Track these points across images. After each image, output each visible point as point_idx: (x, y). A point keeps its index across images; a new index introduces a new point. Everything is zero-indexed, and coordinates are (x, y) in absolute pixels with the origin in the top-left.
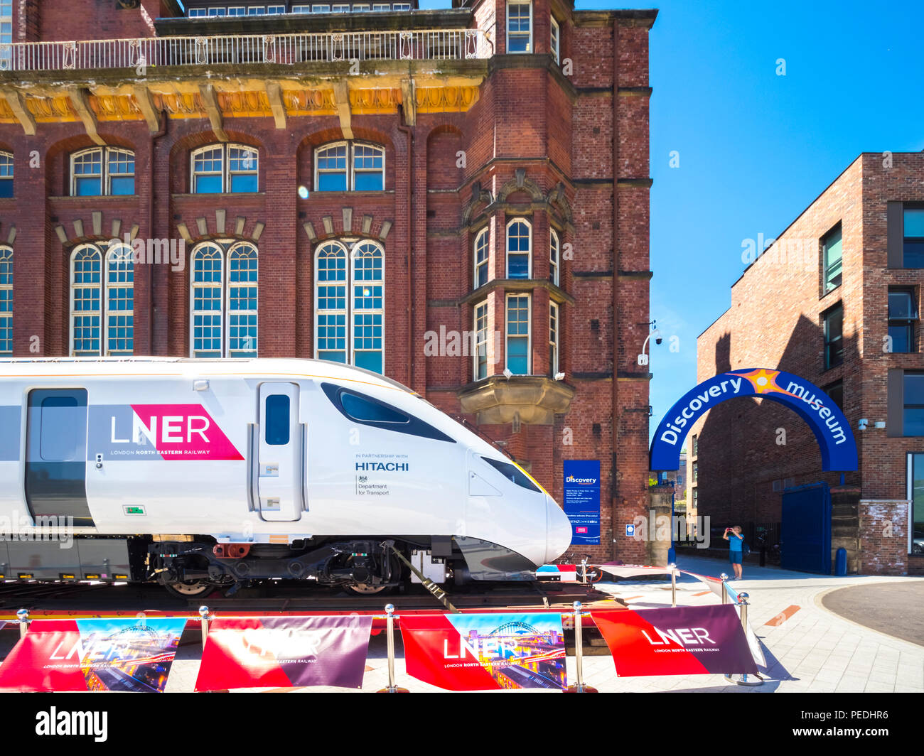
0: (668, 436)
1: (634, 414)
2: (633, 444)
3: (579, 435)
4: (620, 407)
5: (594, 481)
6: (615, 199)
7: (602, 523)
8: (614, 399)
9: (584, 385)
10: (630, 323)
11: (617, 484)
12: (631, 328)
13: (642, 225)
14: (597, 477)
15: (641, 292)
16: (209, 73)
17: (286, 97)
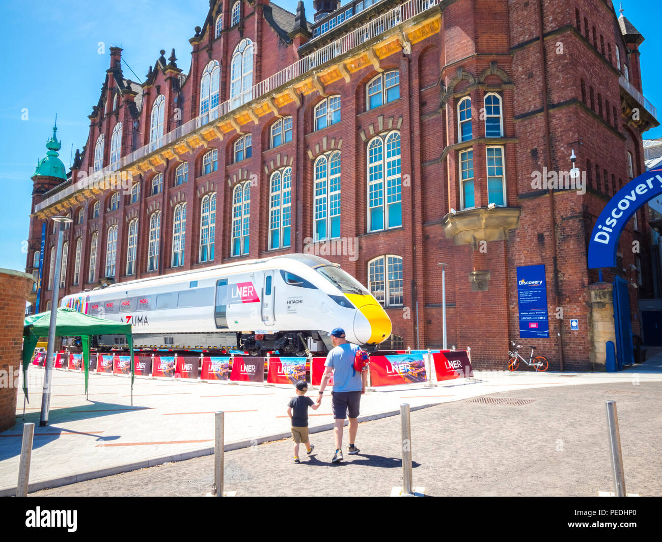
0: (600, 237)
1: (571, 221)
2: (571, 247)
3: (527, 245)
4: (558, 217)
5: (541, 282)
6: (544, 52)
7: (550, 319)
8: (553, 210)
9: (529, 203)
10: (562, 145)
11: (560, 284)
12: (563, 148)
13: (567, 63)
14: (544, 279)
15: (570, 116)
16: (314, 72)
17: (348, 66)
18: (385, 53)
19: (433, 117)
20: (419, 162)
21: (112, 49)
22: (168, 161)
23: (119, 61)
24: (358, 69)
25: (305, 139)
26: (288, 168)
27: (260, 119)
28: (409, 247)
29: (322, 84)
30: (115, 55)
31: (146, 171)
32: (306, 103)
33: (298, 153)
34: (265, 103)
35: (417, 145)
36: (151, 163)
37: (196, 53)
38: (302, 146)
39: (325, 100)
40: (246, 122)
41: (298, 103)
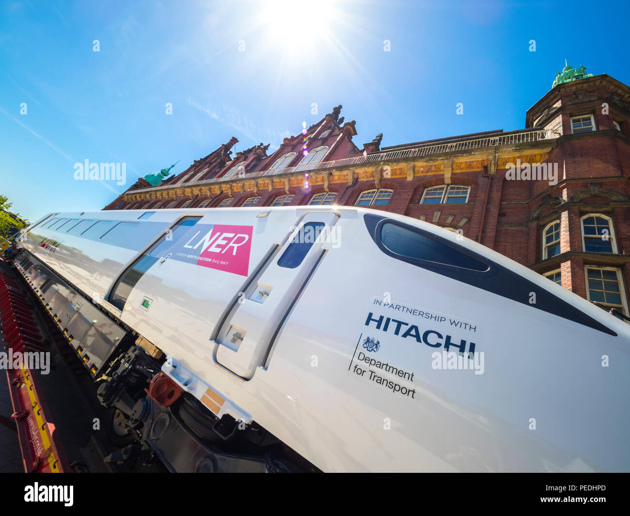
18: (461, 169)
19: (515, 228)
21: (233, 138)
22: (222, 192)
24: (425, 174)
29: (381, 176)
30: (233, 141)
32: (357, 186)
34: (321, 176)
37: (284, 146)
39: (376, 190)
41: (350, 184)
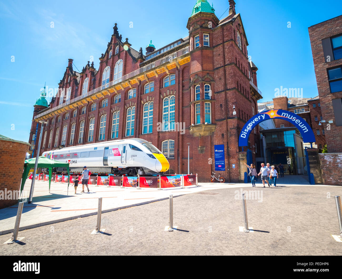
0: (243, 136)
1: (233, 129)
2: (233, 139)
3: (218, 137)
4: (229, 128)
5: (223, 151)
6: (225, 71)
7: (225, 164)
8: (227, 126)
9: (219, 123)
10: (230, 103)
11: (229, 151)
12: (231, 104)
13: (232, 75)
14: (223, 149)
15: (233, 93)
16: (145, 73)
17: (157, 72)
18: (171, 68)
19: (187, 91)
20: (181, 107)
21: (69, 59)
22: (88, 102)
23: (72, 64)
24: (161, 73)
25: (141, 97)
26: (134, 107)
27: (124, 88)
28: (177, 137)
29: (148, 77)
30: (70, 62)
31: (80, 105)
32: (141, 84)
33: (138, 102)
34: (126, 83)
35: (181, 101)
36: (82, 102)
37: (101, 63)
38: (139, 99)
39: (149, 83)
40: (119, 89)
41: (139, 83)
